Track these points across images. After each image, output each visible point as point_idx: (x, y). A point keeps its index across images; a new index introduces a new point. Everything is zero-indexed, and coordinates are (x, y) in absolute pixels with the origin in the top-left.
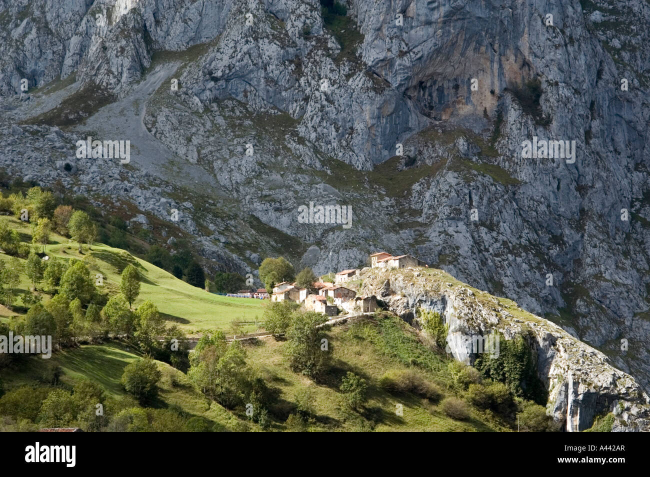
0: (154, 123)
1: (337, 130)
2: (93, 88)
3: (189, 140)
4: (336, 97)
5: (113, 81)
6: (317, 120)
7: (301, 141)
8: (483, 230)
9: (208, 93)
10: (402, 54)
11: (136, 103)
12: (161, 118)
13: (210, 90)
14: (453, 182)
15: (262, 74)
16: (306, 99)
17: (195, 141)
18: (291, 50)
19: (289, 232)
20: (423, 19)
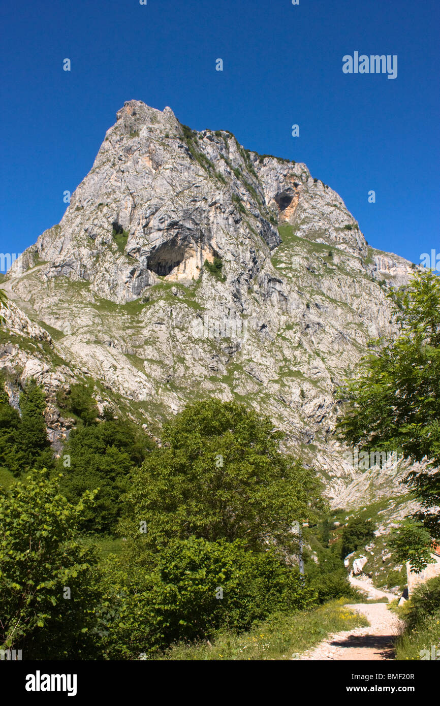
1: (109, 285)
3: (30, 292)
4: (110, 269)
6: (99, 281)
7: (89, 291)
8: (177, 330)
9: (51, 273)
10: (144, 245)
13: (53, 272)
15: (79, 263)
16: (97, 272)
17: (33, 292)
18: (95, 251)
19: (59, 329)
20: (156, 228)
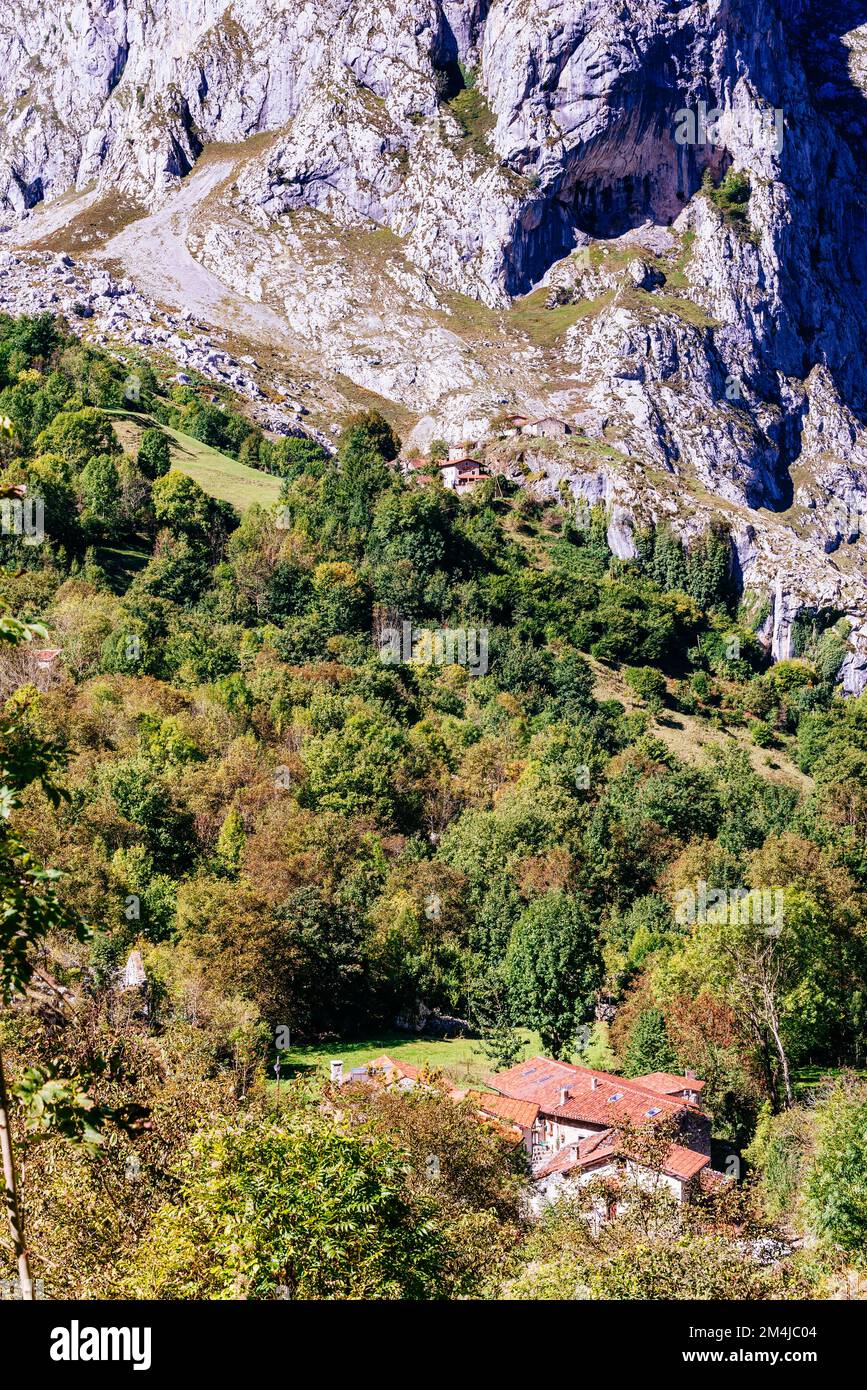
0: (201, 244)
1: (460, 251)
2: (114, 198)
3: (250, 269)
4: (456, 206)
5: (143, 187)
6: (430, 237)
7: (409, 268)
8: (667, 391)
9: (276, 201)
10: (552, 142)
11: (175, 219)
12: (210, 237)
13: (280, 197)
14: (625, 323)
15: (352, 172)
16: (416, 208)
17: (261, 269)
18: (392, 138)
20: (580, 90)
